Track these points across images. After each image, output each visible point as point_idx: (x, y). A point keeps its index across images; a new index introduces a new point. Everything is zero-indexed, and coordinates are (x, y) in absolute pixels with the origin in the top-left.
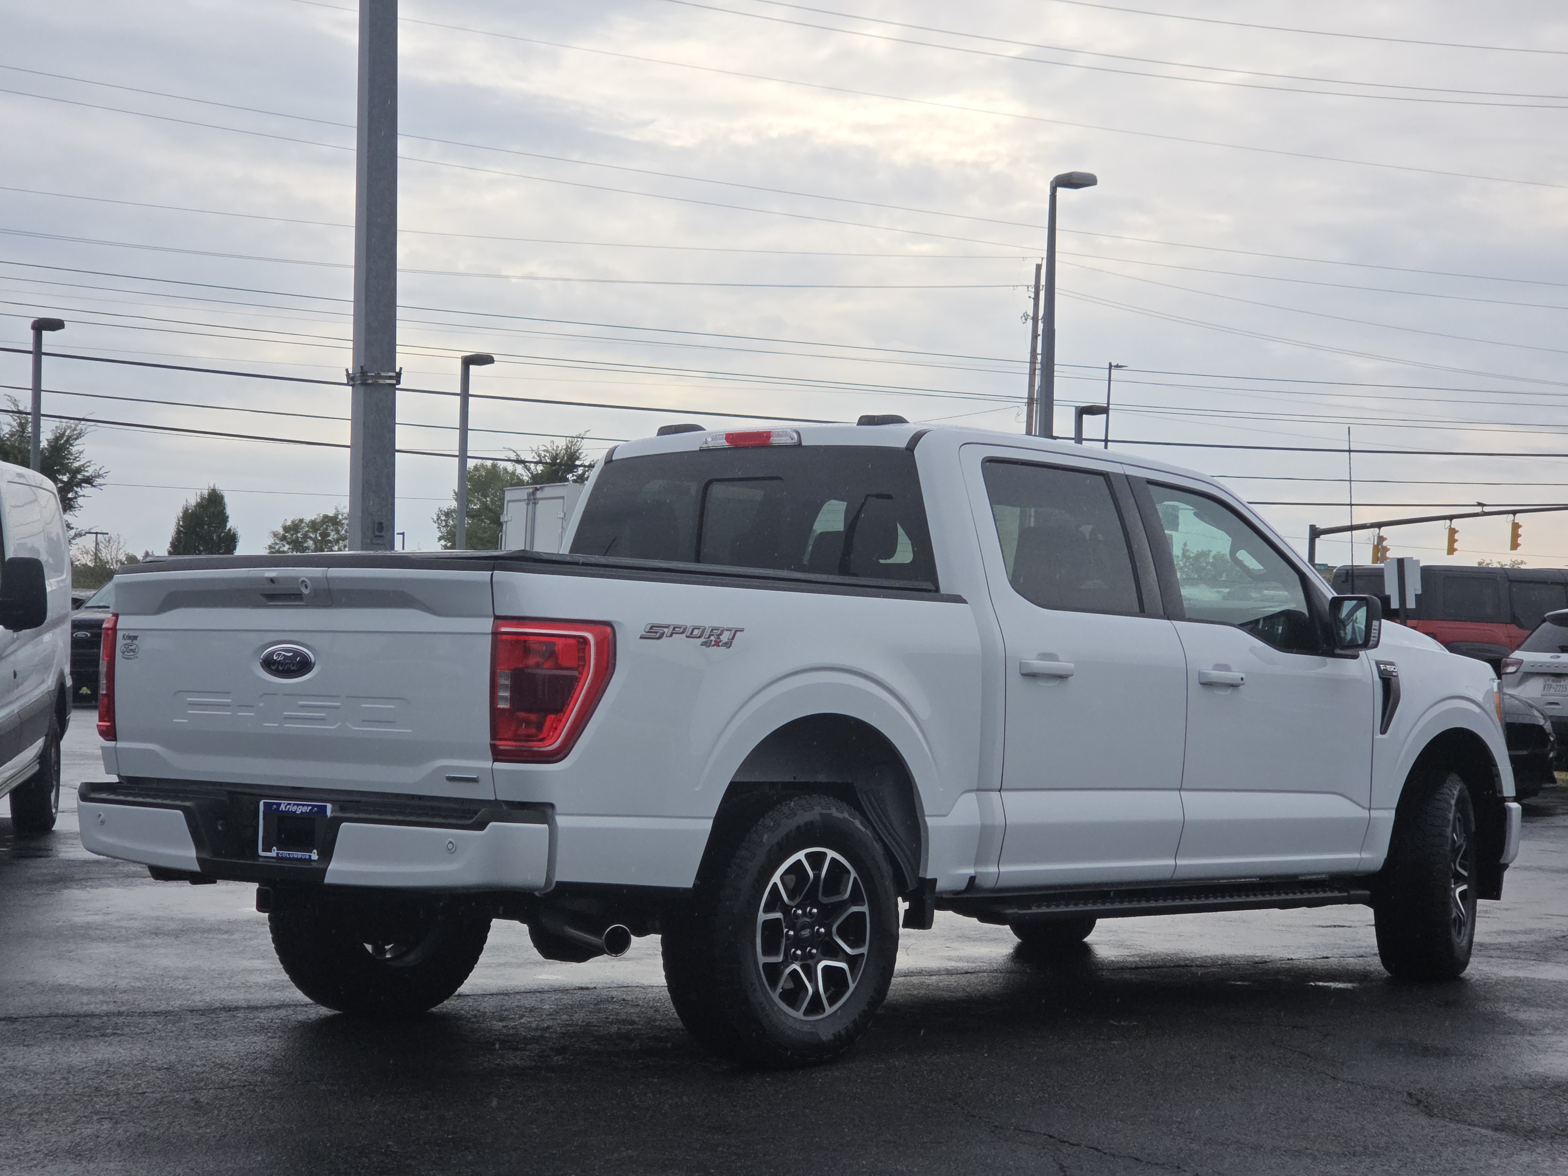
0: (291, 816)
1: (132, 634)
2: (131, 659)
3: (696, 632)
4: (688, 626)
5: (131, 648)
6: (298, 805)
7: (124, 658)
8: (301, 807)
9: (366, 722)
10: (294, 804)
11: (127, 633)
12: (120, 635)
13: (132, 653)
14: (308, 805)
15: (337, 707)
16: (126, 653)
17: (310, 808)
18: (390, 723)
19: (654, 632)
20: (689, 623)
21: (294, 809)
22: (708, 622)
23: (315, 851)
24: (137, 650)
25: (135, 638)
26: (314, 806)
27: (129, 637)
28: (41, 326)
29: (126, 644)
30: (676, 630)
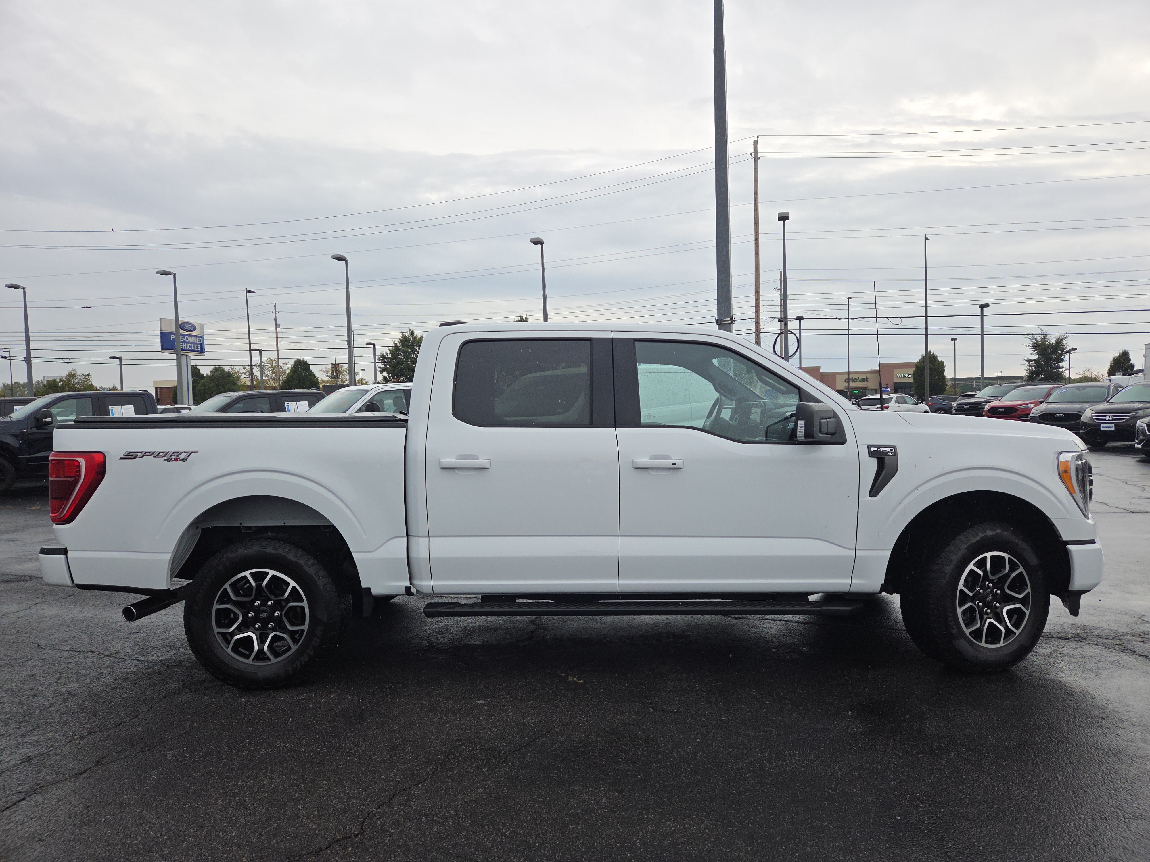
3: (161, 454)
4: (156, 451)
19: (130, 456)
20: (157, 450)
22: (171, 449)
28: (982, 307)
30: (146, 454)
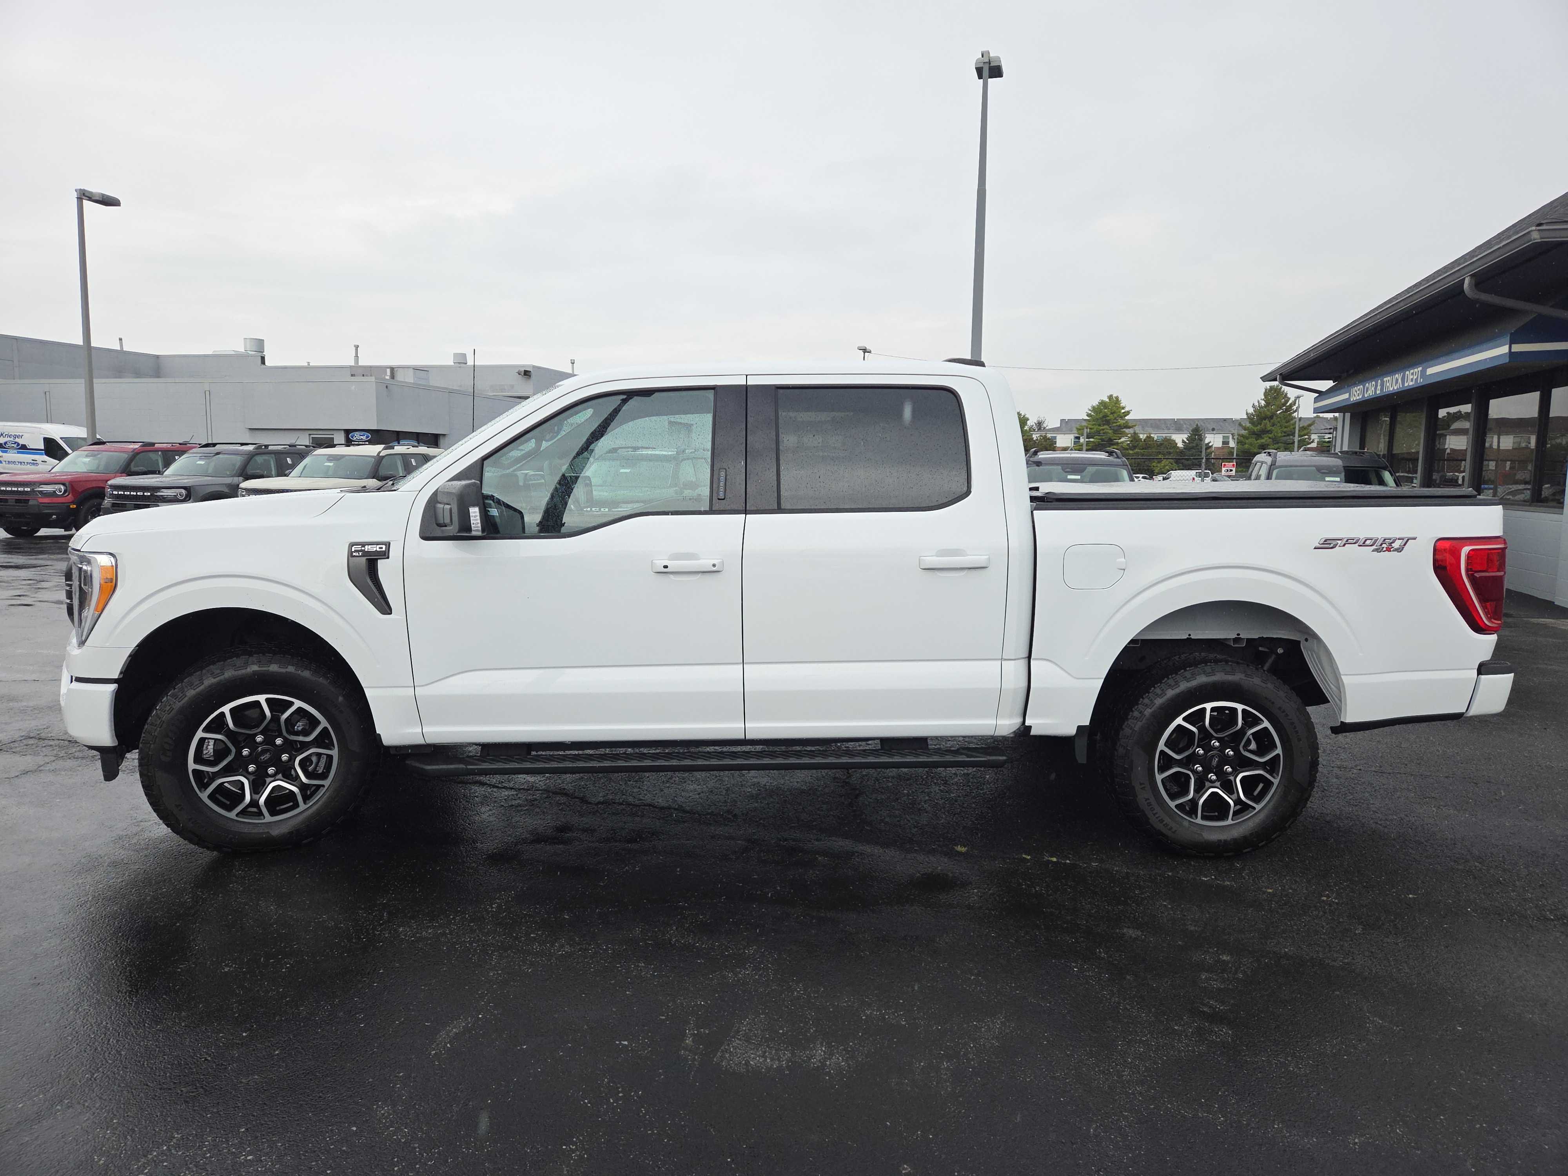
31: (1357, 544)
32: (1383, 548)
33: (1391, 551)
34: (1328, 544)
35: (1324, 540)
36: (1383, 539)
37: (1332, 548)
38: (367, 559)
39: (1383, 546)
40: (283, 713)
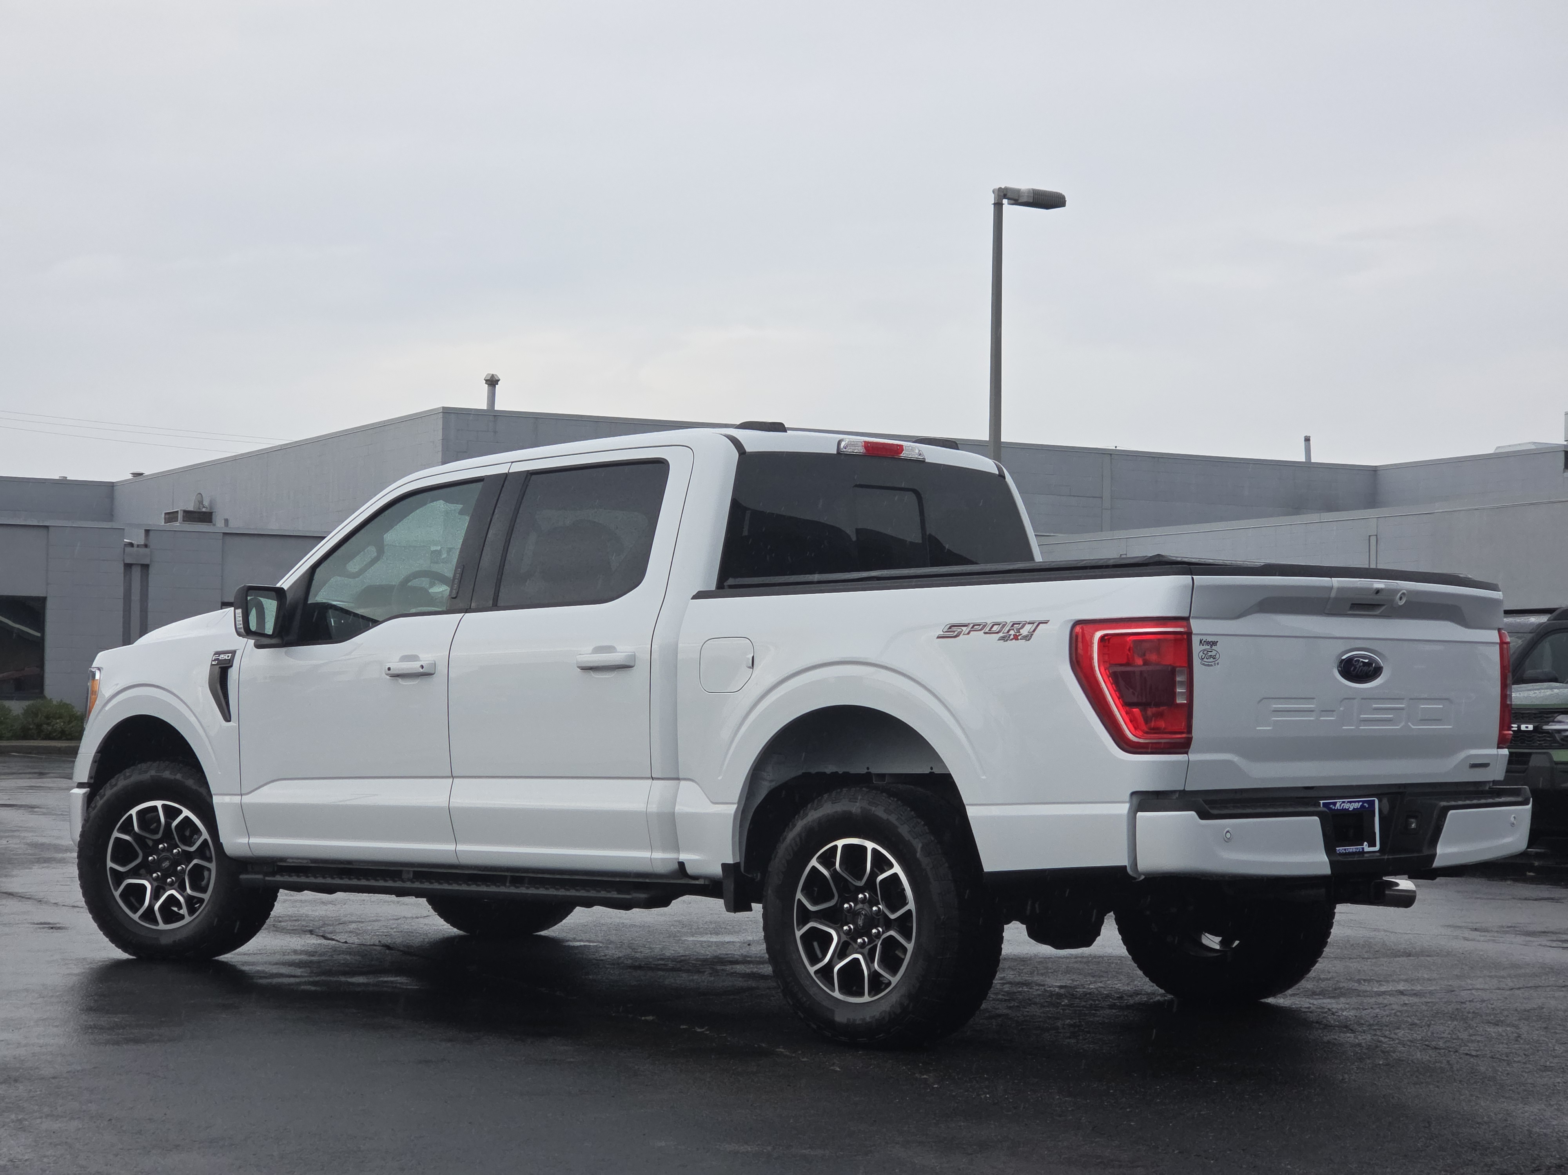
0: (1345, 813)
1: (1210, 639)
2: (1212, 665)
5: (1210, 654)
6: (1350, 802)
7: (1204, 664)
8: (1353, 804)
9: (1424, 721)
10: (1348, 802)
11: (1204, 638)
12: (1195, 640)
13: (1212, 660)
14: (1359, 802)
15: (1402, 709)
16: (1205, 660)
17: (1361, 803)
18: (1438, 721)
21: (1346, 806)
23: (1365, 843)
24: (1217, 656)
25: (1214, 643)
26: (1364, 802)
27: (1208, 643)
29: (1204, 650)
31: (983, 631)
32: (1010, 635)
33: (1018, 639)
34: (953, 631)
35: (949, 626)
36: (1012, 623)
37: (955, 637)
38: (220, 667)
39: (1010, 633)
40: (174, 820)
